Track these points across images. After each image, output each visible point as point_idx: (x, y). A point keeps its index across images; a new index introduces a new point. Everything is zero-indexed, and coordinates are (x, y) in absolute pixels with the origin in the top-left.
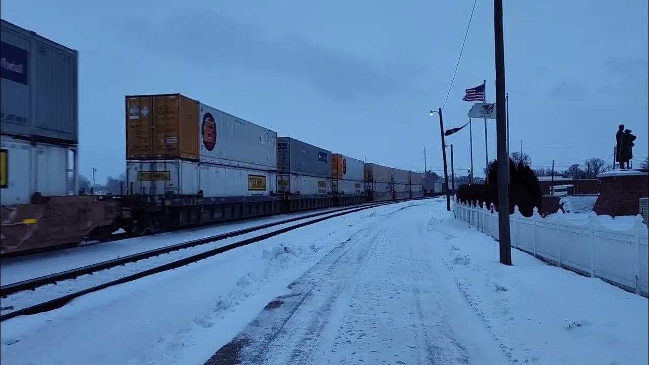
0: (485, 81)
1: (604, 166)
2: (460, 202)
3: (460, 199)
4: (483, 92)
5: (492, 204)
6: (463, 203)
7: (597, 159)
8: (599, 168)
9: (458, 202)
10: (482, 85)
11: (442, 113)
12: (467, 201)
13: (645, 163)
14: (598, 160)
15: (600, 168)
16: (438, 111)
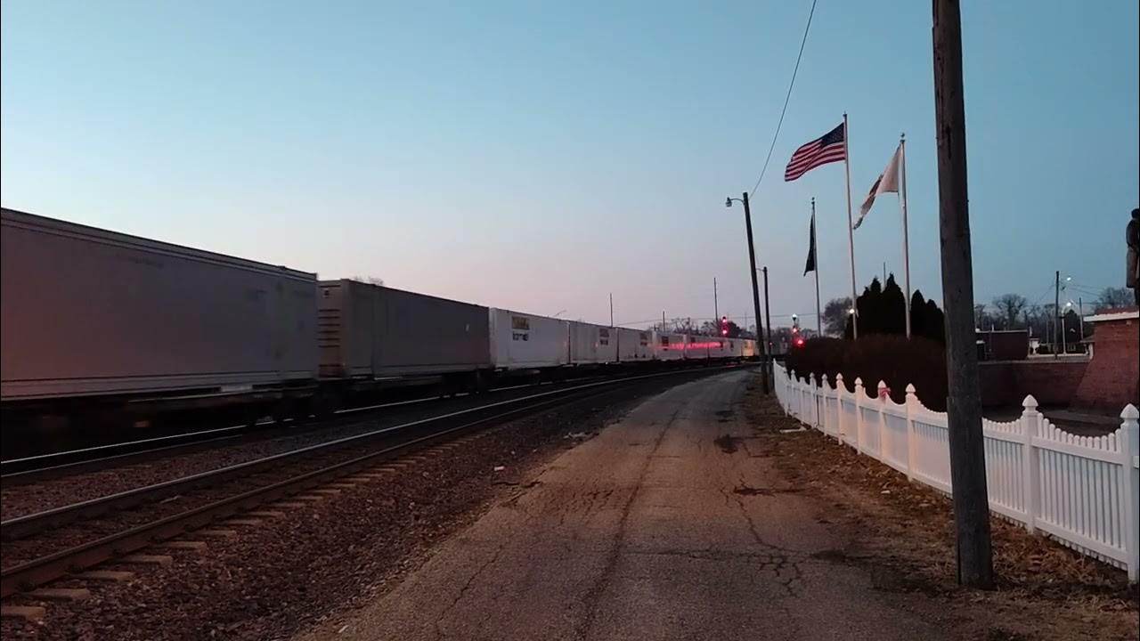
0: (845, 116)
1: (1027, 308)
2: (793, 376)
3: (793, 372)
4: (842, 141)
5: (882, 384)
6: (802, 379)
7: (1015, 296)
8: (1017, 312)
9: (790, 378)
10: (838, 127)
11: (749, 202)
12: (812, 375)
13: (1099, 301)
14: (1016, 298)
15: (1020, 312)
16: (742, 198)
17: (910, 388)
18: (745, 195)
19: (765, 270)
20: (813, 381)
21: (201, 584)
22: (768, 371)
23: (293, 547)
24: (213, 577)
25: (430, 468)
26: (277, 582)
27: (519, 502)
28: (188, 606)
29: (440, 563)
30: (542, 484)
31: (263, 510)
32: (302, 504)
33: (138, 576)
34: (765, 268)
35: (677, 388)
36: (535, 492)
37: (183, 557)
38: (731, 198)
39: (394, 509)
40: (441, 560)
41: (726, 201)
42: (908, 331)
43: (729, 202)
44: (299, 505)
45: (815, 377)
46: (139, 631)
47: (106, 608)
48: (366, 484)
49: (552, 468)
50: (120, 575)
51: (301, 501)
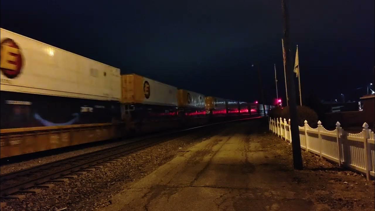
17: (306, 121)
21: (103, 175)
23: (125, 167)
24: (106, 173)
25: (161, 148)
26: (122, 175)
27: (184, 155)
28: (101, 179)
30: (191, 151)
31: (116, 159)
32: (126, 158)
33: (88, 173)
36: (189, 153)
37: (98, 169)
39: (151, 159)
42: (301, 105)
44: (125, 158)
46: (91, 184)
47: (82, 179)
48: (143, 153)
49: (195, 147)
50: (84, 173)
51: (125, 157)
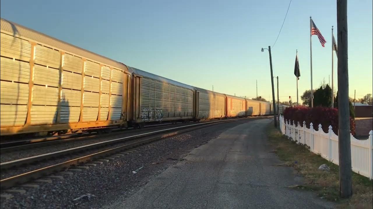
11: (271, 50)
16: (268, 48)
18: (269, 47)
19: (278, 78)
20: (304, 126)
22: (277, 119)
27: (178, 166)
29: (151, 185)
30: (186, 160)
34: (278, 77)
35: (240, 125)
38: (263, 48)
40: (151, 184)
41: (261, 49)
43: (262, 50)
45: (300, 123)
49: (190, 154)
